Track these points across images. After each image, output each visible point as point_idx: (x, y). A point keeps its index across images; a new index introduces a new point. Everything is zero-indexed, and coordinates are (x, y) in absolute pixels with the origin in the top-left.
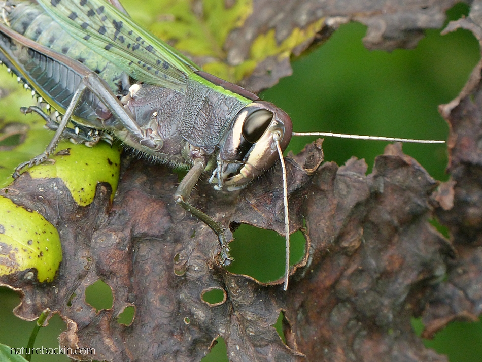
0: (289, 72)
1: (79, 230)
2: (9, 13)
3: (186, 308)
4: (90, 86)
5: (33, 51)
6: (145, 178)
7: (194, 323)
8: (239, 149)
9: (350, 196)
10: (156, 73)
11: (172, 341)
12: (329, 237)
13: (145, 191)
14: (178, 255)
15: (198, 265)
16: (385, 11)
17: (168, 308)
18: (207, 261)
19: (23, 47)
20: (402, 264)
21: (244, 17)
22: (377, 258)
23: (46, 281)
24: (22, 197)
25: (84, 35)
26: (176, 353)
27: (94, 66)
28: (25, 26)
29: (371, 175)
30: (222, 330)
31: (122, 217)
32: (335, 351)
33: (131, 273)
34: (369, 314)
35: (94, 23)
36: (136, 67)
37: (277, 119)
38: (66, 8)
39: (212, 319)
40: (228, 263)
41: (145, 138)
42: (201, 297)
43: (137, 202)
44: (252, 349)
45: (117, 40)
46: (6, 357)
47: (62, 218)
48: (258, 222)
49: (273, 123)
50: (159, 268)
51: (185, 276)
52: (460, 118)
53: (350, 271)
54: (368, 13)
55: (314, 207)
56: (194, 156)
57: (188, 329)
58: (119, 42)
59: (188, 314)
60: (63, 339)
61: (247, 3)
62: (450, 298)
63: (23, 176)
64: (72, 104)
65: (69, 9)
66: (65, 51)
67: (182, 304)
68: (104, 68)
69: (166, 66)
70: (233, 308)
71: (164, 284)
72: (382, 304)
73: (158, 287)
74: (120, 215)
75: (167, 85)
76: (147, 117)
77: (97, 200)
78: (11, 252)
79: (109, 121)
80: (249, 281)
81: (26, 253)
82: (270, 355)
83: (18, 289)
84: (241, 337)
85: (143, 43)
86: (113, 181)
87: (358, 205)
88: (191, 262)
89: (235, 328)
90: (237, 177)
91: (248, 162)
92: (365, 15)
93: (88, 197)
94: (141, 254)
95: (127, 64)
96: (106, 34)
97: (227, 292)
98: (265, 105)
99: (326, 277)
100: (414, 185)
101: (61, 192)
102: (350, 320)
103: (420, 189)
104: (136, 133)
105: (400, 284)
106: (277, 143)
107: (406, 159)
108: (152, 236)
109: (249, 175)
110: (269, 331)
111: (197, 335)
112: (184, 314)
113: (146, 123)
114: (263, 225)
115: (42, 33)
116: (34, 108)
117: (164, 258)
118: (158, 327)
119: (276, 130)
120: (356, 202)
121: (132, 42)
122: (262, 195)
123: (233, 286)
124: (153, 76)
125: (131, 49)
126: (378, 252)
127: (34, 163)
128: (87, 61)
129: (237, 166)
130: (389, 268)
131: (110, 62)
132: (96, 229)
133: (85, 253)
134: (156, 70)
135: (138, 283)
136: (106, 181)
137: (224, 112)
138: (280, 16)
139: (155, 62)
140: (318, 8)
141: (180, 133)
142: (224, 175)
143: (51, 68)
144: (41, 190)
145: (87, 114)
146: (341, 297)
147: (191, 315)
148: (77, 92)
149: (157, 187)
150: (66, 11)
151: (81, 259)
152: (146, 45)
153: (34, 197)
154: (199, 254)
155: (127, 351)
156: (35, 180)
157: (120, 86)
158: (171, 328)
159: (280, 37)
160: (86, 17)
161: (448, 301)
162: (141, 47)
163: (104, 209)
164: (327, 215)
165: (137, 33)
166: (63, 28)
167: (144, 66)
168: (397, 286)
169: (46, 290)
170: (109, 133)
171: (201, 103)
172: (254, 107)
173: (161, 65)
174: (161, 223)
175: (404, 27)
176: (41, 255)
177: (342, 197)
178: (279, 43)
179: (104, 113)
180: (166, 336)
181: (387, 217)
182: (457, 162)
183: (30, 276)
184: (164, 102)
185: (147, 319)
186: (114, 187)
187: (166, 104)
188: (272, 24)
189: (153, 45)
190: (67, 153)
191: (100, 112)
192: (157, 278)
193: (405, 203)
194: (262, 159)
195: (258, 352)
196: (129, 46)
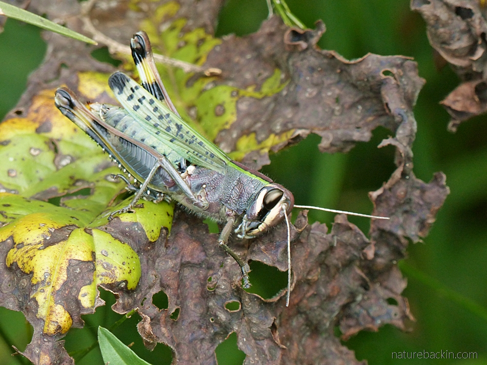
0: (268, 162)
1: (149, 257)
2: (105, 113)
3: (213, 312)
4: (162, 165)
5: (123, 139)
6: (187, 226)
7: (217, 321)
8: (259, 213)
9: (317, 247)
10: (206, 160)
11: (200, 332)
12: (303, 272)
13: (188, 234)
14: (210, 278)
15: (224, 285)
16: (331, 127)
17: (199, 310)
18: (231, 283)
19: (116, 136)
20: (338, 292)
21: (231, 122)
22: (325, 287)
23: (132, 289)
24: (116, 233)
25: (156, 131)
26: (202, 340)
27: (162, 152)
28: (116, 122)
29: (330, 235)
30: (236, 328)
31: (174, 250)
32: (293, 345)
33: (179, 287)
34: (315, 322)
35: (163, 124)
36: (192, 155)
37: (286, 196)
38: (144, 112)
39: (230, 320)
40: (248, 287)
41: (197, 201)
42: (224, 306)
43: (184, 241)
44: (253, 341)
45: (178, 136)
46: (104, 336)
47: (140, 248)
48: (266, 261)
49: (283, 198)
50: (195, 285)
51: (214, 291)
52: (381, 201)
53: (309, 294)
54: (322, 128)
55: (296, 253)
56: (228, 215)
57: (212, 325)
58: (180, 138)
59: (214, 316)
60: (141, 327)
61: (232, 114)
62: (358, 314)
63: (115, 219)
64: (150, 175)
65: (145, 114)
66: (143, 140)
67: (210, 309)
68: (169, 154)
69: (212, 156)
70: (244, 314)
71: (198, 295)
72: (324, 317)
73: (194, 297)
74: (173, 249)
75: (213, 169)
76: (199, 187)
77: (160, 238)
78: (112, 269)
79: (172, 188)
80: (258, 298)
81: (121, 270)
82: (265, 346)
83: (116, 293)
84: (247, 333)
85: (196, 139)
86: (169, 226)
87: (322, 253)
88: (220, 283)
89: (244, 327)
90: (256, 231)
91: (264, 222)
92: (319, 130)
93: (156, 236)
94: (185, 275)
95: (186, 152)
96: (171, 132)
97: (242, 304)
98: (278, 186)
99: (295, 297)
100: (354, 242)
101: (140, 232)
102: (303, 325)
103: (357, 245)
104: (191, 197)
105: (336, 305)
106: (285, 211)
107: (351, 225)
108: (194, 264)
109: (263, 230)
110: (266, 331)
111: (218, 330)
112: (211, 316)
113: (197, 192)
114: (269, 263)
115: (128, 128)
116: (120, 176)
117: (199, 279)
118: (192, 322)
119: (285, 202)
120: (320, 251)
121: (188, 139)
122: (268, 243)
123: (247, 300)
124: (203, 162)
125: (188, 143)
126: (327, 283)
127: (122, 212)
128: (158, 149)
129: (257, 223)
130: (331, 294)
131: (174, 150)
132: (158, 257)
133: (154, 272)
134: (205, 158)
135: (182, 293)
136: (166, 226)
137: (251, 189)
138: (259, 125)
139: (205, 153)
140: (288, 122)
141: (221, 200)
142: (247, 229)
143: (135, 151)
144: (127, 229)
145: (158, 182)
146: (302, 311)
147: (216, 316)
148: (153, 168)
149: (195, 232)
150: (144, 114)
151: (151, 276)
152: (198, 141)
153: (123, 233)
154: (225, 278)
155: (174, 337)
156: (124, 223)
157: (180, 165)
158: (200, 324)
159: (260, 138)
160: (157, 120)
161: (356, 316)
162: (195, 142)
163: (164, 244)
164: (303, 259)
165: (192, 133)
166: (141, 126)
167: (197, 154)
168: (334, 305)
169: (130, 295)
170: (170, 196)
171: (235, 183)
172: (271, 187)
173: (209, 155)
174: (199, 256)
175: (344, 139)
176: (130, 272)
177: (313, 247)
178: (259, 142)
179: (170, 183)
180: (196, 328)
181: (335, 262)
182: (376, 229)
183: (123, 285)
184: (211, 179)
185: (186, 317)
186: (169, 230)
187: (212, 180)
188: (253, 129)
189: (203, 142)
190: (142, 206)
191: (167, 183)
192: (194, 291)
193: (347, 253)
194: (273, 221)
195: (257, 344)
196: (187, 141)
